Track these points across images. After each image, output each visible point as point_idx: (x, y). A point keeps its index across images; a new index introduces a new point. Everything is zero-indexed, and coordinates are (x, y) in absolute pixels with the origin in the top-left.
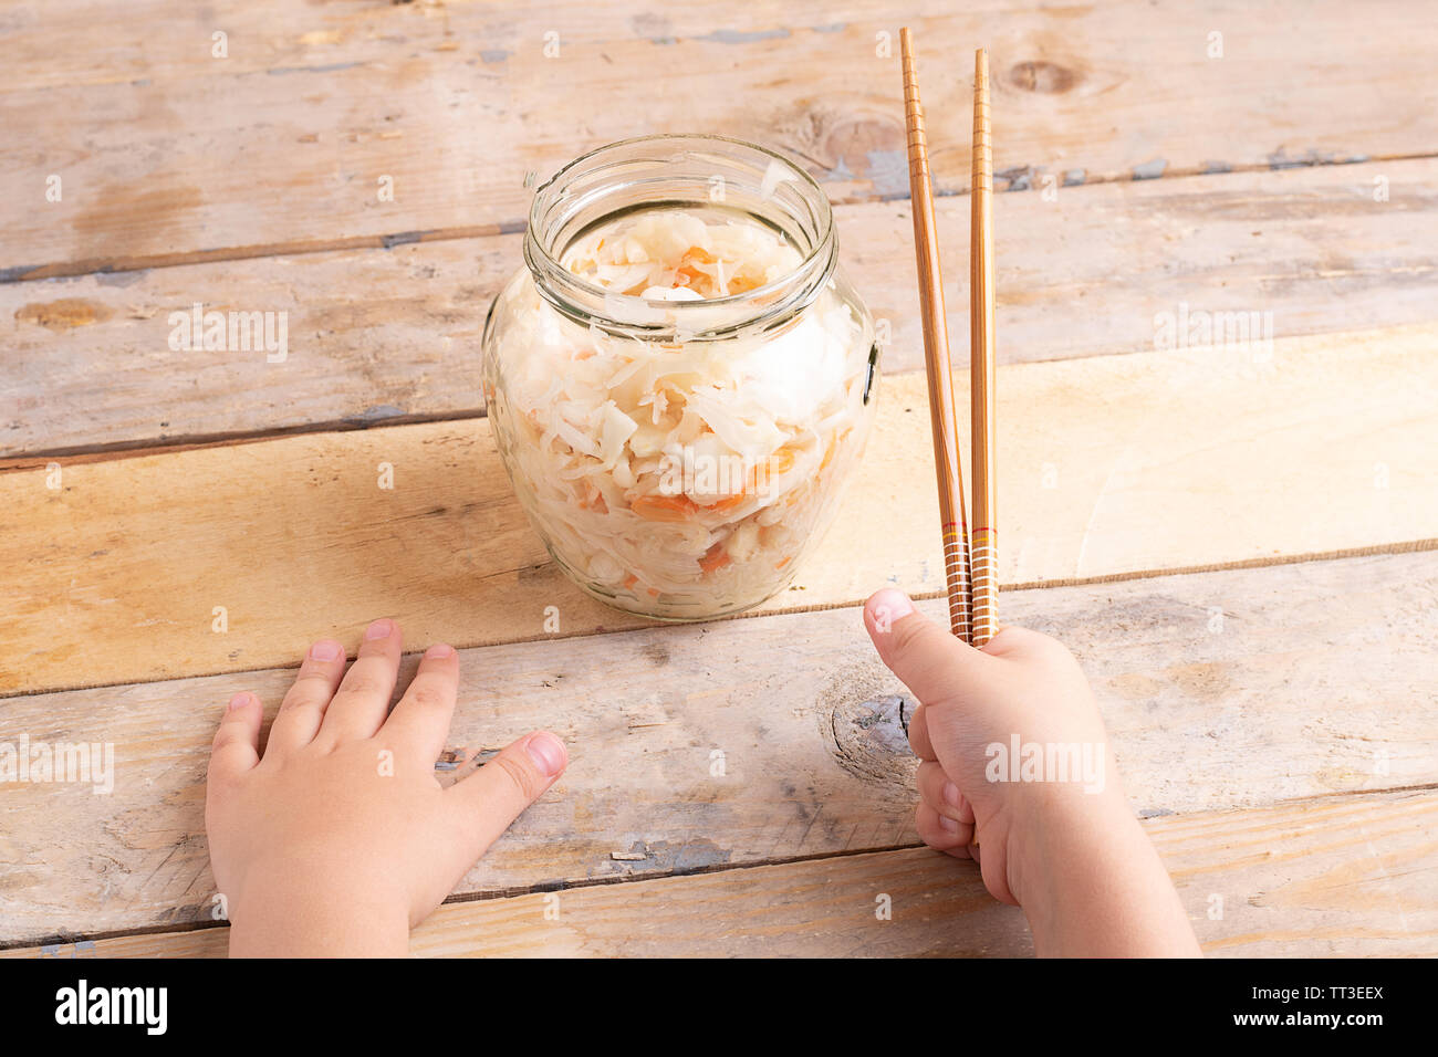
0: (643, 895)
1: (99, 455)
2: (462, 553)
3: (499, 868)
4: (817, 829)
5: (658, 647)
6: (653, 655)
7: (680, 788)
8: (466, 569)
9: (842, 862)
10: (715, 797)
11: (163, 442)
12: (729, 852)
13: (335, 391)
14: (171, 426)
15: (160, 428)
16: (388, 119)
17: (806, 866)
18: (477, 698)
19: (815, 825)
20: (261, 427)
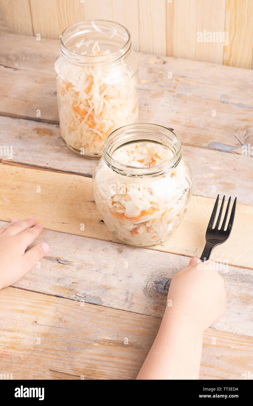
0: (77, 305)
1: (28, 167)
2: (92, 213)
3: (50, 288)
4: (128, 304)
5: (122, 249)
6: (119, 251)
7: (103, 284)
8: (90, 217)
9: (127, 313)
10: (109, 288)
11: (45, 168)
12: (104, 302)
13: (90, 167)
14: (48, 165)
15: (46, 164)
16: (145, 105)
17: (118, 311)
18: (73, 248)
19: (128, 303)
20: (68, 170)
